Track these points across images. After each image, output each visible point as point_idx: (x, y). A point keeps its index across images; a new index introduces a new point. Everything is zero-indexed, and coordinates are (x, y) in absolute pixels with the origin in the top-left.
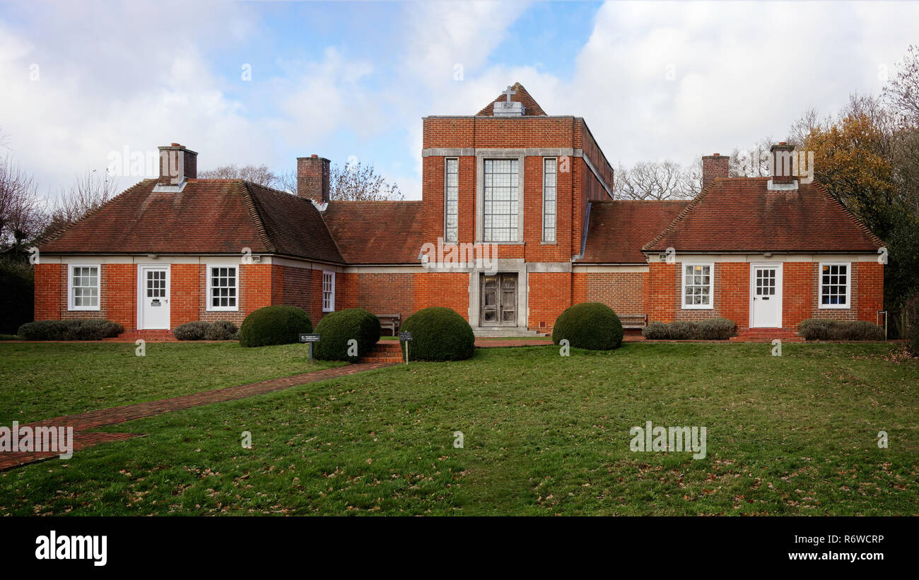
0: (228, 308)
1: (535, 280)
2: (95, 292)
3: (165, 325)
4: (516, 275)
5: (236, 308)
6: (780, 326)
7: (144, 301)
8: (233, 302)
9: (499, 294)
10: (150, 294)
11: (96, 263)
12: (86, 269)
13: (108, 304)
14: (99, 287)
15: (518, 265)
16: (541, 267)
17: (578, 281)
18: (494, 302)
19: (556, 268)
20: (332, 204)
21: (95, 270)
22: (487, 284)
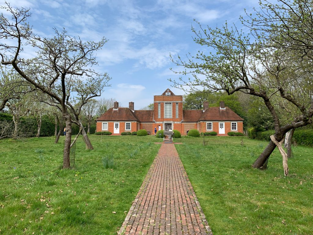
0: (129, 130)
1: (175, 125)
2: (107, 127)
3: (118, 132)
4: (171, 124)
5: (130, 130)
6: (224, 133)
7: (115, 128)
8: (130, 129)
9: (168, 127)
10: (116, 127)
11: (107, 122)
12: (105, 123)
13: (109, 129)
14: (107, 126)
15: (171, 122)
16: (176, 123)
17: (182, 125)
18: (167, 129)
19: (178, 123)
20: (135, 111)
21: (107, 123)
22: (166, 126)
